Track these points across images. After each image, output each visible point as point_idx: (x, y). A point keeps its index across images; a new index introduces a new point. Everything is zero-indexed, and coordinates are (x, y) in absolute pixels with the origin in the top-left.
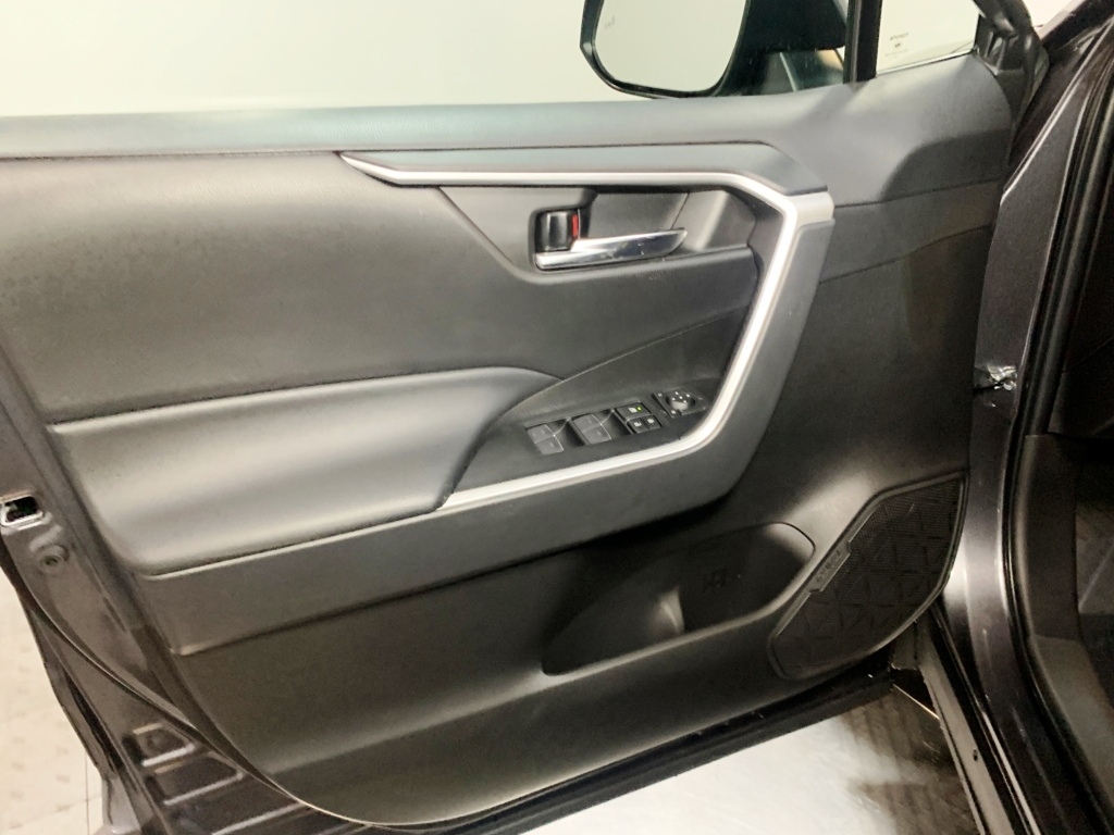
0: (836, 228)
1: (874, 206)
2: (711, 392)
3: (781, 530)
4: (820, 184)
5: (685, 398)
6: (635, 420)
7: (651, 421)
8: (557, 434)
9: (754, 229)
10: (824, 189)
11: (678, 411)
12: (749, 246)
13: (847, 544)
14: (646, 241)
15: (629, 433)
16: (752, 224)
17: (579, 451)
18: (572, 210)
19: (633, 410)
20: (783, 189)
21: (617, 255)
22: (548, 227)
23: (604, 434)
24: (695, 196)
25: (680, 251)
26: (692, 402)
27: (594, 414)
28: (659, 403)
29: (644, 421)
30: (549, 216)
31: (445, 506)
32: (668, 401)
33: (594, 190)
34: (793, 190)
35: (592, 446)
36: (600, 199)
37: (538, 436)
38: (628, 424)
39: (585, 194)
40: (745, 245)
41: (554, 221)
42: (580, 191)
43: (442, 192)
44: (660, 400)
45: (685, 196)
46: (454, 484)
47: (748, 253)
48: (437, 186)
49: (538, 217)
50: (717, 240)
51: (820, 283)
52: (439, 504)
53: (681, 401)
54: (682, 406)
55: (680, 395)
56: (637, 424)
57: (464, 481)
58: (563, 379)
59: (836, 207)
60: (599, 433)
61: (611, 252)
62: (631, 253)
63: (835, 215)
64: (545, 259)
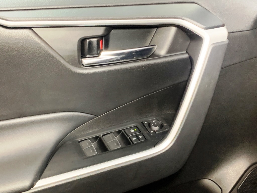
0: (228, 44)
1: (247, 32)
2: (171, 122)
3: (207, 182)
4: (221, 24)
5: (158, 124)
6: (133, 137)
7: (141, 137)
8: (94, 145)
9: (189, 44)
10: (223, 26)
11: (154, 131)
12: (187, 52)
13: (238, 190)
14: (137, 52)
15: (130, 144)
16: (188, 43)
17: (105, 154)
18: (100, 37)
19: (132, 131)
20: (203, 26)
21: (122, 59)
22: (87, 46)
23: (118, 145)
24: (160, 29)
25: (154, 56)
26: (161, 126)
27: (113, 133)
28: (145, 126)
29: (137, 137)
30: (88, 41)
31: (35, 186)
32: (149, 125)
33: (110, 28)
34: (208, 26)
35: (111, 151)
36: (113, 31)
37: (85, 145)
38: (130, 138)
39: (106, 30)
40: (186, 52)
41: (90, 43)
42: (104, 28)
43: (32, 30)
44: (146, 125)
45: (155, 29)
46: (40, 175)
47: (186, 56)
48: (30, 28)
49: (82, 41)
50: (171, 50)
51: (222, 68)
52: (32, 186)
53: (156, 126)
54: (156, 128)
55: (156, 122)
56: (134, 139)
57: (46, 172)
58: (98, 116)
59: (229, 33)
60: (115, 144)
61: (119, 57)
62: (130, 57)
63: (229, 38)
64: (86, 61)
